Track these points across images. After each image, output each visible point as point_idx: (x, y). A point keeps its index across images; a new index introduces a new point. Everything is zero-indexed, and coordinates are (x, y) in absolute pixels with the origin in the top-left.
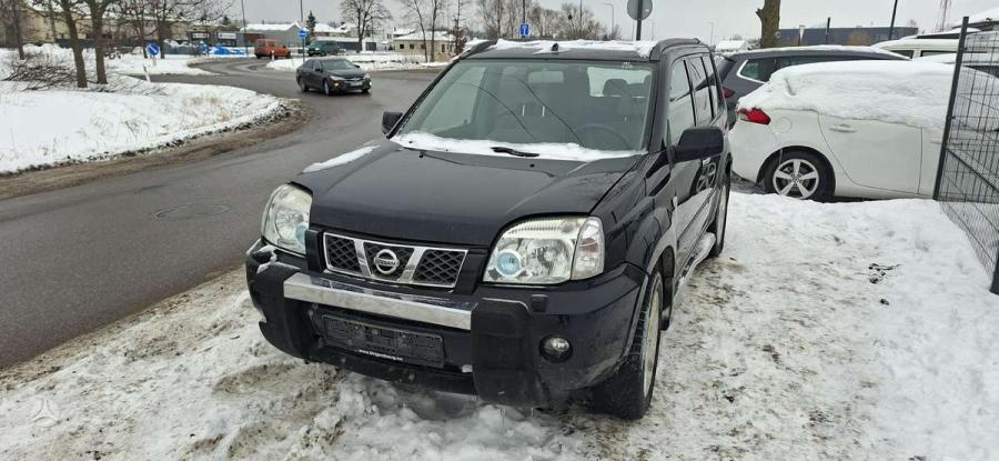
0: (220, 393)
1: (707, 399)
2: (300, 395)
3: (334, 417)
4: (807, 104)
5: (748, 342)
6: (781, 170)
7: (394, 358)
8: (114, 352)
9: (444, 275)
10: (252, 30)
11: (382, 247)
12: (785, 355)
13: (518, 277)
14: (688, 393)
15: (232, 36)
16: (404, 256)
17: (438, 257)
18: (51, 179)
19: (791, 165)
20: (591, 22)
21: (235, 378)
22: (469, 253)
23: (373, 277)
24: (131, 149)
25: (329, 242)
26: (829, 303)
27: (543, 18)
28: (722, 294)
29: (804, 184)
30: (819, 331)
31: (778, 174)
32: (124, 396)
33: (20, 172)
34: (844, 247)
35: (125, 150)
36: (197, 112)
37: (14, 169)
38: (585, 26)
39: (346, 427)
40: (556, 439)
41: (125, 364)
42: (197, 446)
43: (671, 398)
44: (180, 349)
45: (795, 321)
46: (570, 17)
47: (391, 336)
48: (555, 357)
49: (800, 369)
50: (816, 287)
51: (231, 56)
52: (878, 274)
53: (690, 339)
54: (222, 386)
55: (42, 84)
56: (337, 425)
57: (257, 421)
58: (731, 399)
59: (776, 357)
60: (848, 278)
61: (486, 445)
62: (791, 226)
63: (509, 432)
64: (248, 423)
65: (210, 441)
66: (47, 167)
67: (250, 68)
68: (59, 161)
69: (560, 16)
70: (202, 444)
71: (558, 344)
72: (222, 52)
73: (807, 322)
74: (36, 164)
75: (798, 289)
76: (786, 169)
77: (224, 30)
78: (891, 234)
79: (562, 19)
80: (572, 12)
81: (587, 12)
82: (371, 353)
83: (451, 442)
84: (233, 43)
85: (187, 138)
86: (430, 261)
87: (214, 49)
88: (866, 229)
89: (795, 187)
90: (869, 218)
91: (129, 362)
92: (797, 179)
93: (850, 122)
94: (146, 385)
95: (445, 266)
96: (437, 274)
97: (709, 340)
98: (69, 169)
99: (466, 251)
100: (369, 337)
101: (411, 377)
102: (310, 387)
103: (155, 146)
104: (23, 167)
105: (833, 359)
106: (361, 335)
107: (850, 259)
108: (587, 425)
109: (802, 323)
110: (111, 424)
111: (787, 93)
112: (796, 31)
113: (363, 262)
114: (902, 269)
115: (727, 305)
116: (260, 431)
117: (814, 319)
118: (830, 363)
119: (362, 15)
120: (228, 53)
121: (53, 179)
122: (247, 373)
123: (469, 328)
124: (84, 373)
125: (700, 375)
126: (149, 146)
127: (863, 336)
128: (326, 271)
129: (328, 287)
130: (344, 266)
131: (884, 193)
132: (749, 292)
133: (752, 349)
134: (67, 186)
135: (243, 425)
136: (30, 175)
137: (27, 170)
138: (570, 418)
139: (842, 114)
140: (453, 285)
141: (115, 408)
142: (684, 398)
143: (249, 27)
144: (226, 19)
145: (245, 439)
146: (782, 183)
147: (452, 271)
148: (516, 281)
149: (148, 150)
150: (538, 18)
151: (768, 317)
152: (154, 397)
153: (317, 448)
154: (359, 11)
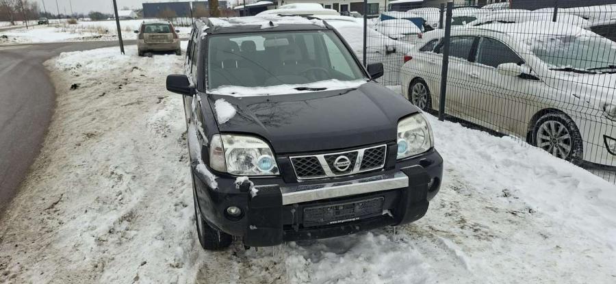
7: (354, 219)
9: (376, 162)
13: (407, 154)
16: (353, 157)
17: (371, 152)
22: (388, 145)
23: (334, 175)
25: (294, 162)
47: (352, 207)
82: (339, 222)
86: (367, 156)
95: (376, 157)
96: (372, 163)
99: (386, 145)
100: (338, 212)
101: (358, 228)
106: (332, 213)
113: (326, 168)
123: (409, 186)
128: (298, 181)
130: (310, 174)
140: (382, 166)
147: (380, 158)
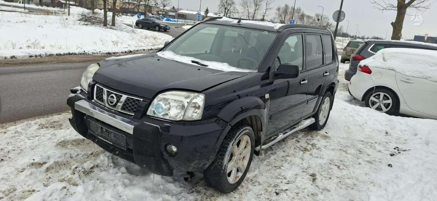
0: (59, 146)
1: (267, 191)
2: (92, 154)
3: (91, 164)
4: (391, 67)
5: (305, 170)
6: (374, 97)
7: (109, 143)
8: (36, 123)
9: (132, 109)
10: (182, 13)
11: (112, 93)
12: (320, 180)
13: (163, 115)
14: (261, 187)
15: (174, 14)
16: (119, 97)
17: (131, 101)
18: (74, 58)
19: (379, 95)
20: (328, 23)
21: (68, 142)
22: (143, 101)
23: (107, 105)
24: (110, 52)
25: (97, 88)
26: (360, 161)
27: (305, 19)
28: (309, 147)
29: (384, 105)
30: (344, 172)
31: (372, 98)
32: (27, 140)
33: (64, 54)
34: (389, 137)
35: (107, 52)
36: (145, 42)
37: (62, 53)
38: (325, 24)
39: (96, 170)
40: (183, 194)
41: (37, 129)
42: (32, 164)
43: (250, 187)
44: (63, 127)
45: (336, 165)
46: (318, 20)
47: (109, 133)
48: (172, 155)
49: (323, 188)
50: (359, 152)
51: (171, 22)
52: (397, 151)
53: (278, 164)
54: (61, 144)
55: (90, 23)
56: (92, 168)
57: (65, 160)
58: (277, 194)
59: (314, 180)
60: (380, 151)
61: (147, 189)
62: (366, 123)
63: (161, 186)
64: (60, 160)
65: (40, 164)
66: (75, 54)
67: (176, 27)
68: (80, 52)
69: (313, 19)
70: (36, 164)
71: (174, 149)
72: (168, 20)
73: (341, 167)
74: (71, 52)
75: (348, 152)
76: (377, 97)
77: (172, 12)
78: (416, 135)
79: (314, 20)
80: (320, 18)
81: (327, 18)
82: (103, 139)
83: (134, 185)
84: (173, 17)
85: (134, 50)
86: (128, 102)
87: (165, 19)
88: (405, 131)
89: (380, 106)
90: (408, 125)
91: (40, 128)
92: (381, 102)
93: (410, 78)
94: (37, 138)
95: (133, 105)
96: (130, 108)
97: (286, 165)
98: (83, 56)
99: (142, 100)
100: (102, 132)
101: (117, 153)
102: (97, 151)
103: (120, 52)
104: (66, 53)
105: (343, 187)
106: (100, 130)
107: (387, 143)
108: (201, 191)
109: (339, 167)
110: (14, 150)
111: (382, 60)
112: (424, 37)
113: (105, 99)
114: (410, 152)
115: (308, 152)
116: (64, 164)
117: (347, 167)
118: (341, 188)
119: (227, 11)
120: (171, 21)
121: (75, 59)
122: (75, 141)
123: (132, 134)
124: (19, 129)
125: (271, 180)
126: (118, 52)
127: (367, 179)
128: (93, 101)
129: (96, 109)
130: (99, 99)
131: (424, 115)
132: (323, 149)
133: (305, 173)
134: (79, 62)
135: (56, 160)
136: (68, 56)
137: (67, 54)
138: (196, 186)
139: (407, 74)
140: (134, 114)
141: (21, 144)
142: (257, 189)
143: (181, 11)
144: (174, 7)
145: (56, 165)
146: (373, 103)
148: (162, 117)
149: (117, 53)
150: (303, 18)
151: (324, 161)
152: (37, 143)
153: (77, 175)
154: (225, 9)
